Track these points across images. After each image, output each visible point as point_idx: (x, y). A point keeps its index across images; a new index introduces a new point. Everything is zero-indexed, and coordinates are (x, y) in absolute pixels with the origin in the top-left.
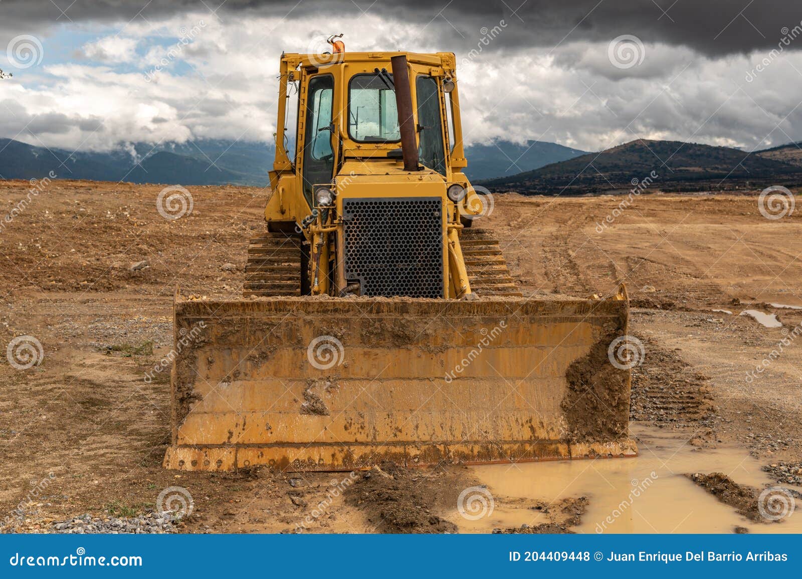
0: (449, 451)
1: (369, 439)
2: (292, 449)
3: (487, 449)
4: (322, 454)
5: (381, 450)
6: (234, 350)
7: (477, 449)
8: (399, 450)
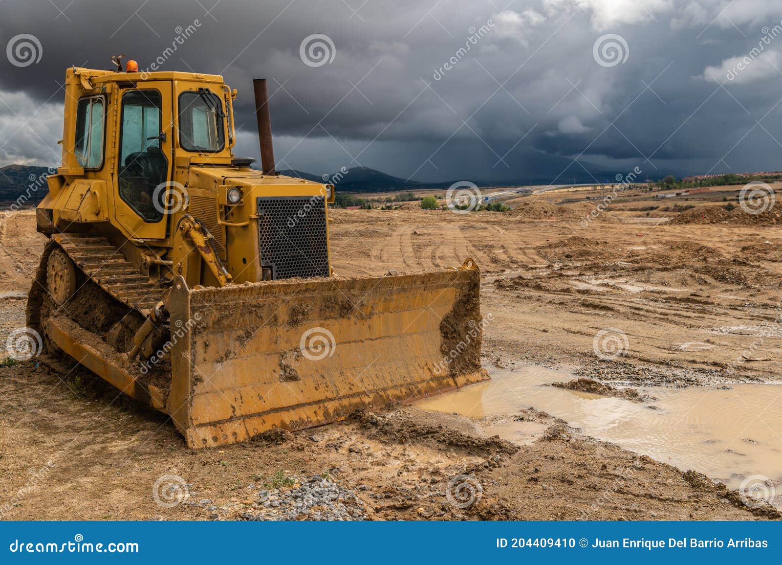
0: (388, 395)
1: (335, 395)
2: (285, 412)
3: (410, 389)
4: (308, 413)
5: (345, 402)
6: (225, 332)
7: (404, 390)
8: (356, 400)
